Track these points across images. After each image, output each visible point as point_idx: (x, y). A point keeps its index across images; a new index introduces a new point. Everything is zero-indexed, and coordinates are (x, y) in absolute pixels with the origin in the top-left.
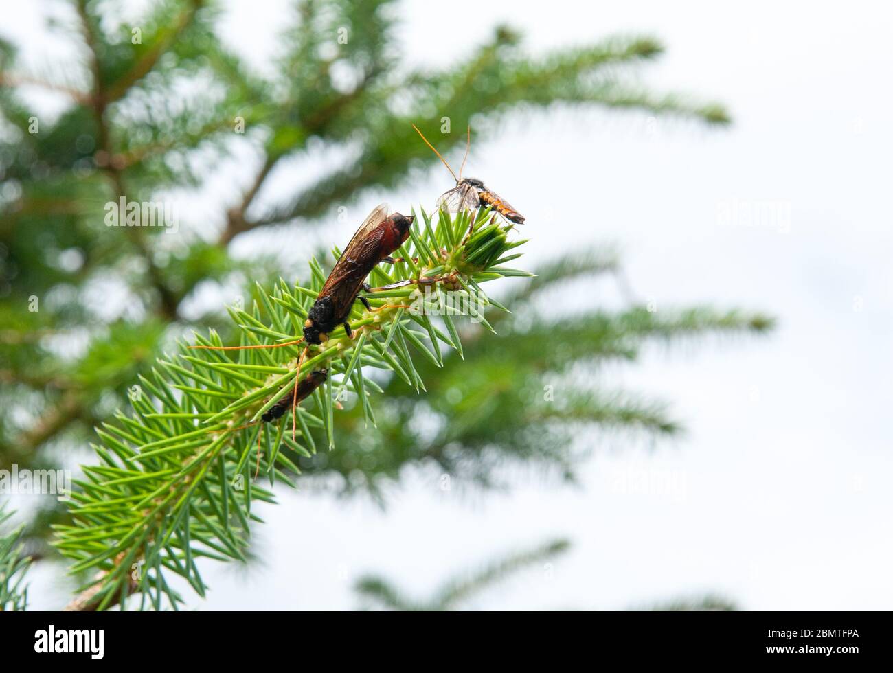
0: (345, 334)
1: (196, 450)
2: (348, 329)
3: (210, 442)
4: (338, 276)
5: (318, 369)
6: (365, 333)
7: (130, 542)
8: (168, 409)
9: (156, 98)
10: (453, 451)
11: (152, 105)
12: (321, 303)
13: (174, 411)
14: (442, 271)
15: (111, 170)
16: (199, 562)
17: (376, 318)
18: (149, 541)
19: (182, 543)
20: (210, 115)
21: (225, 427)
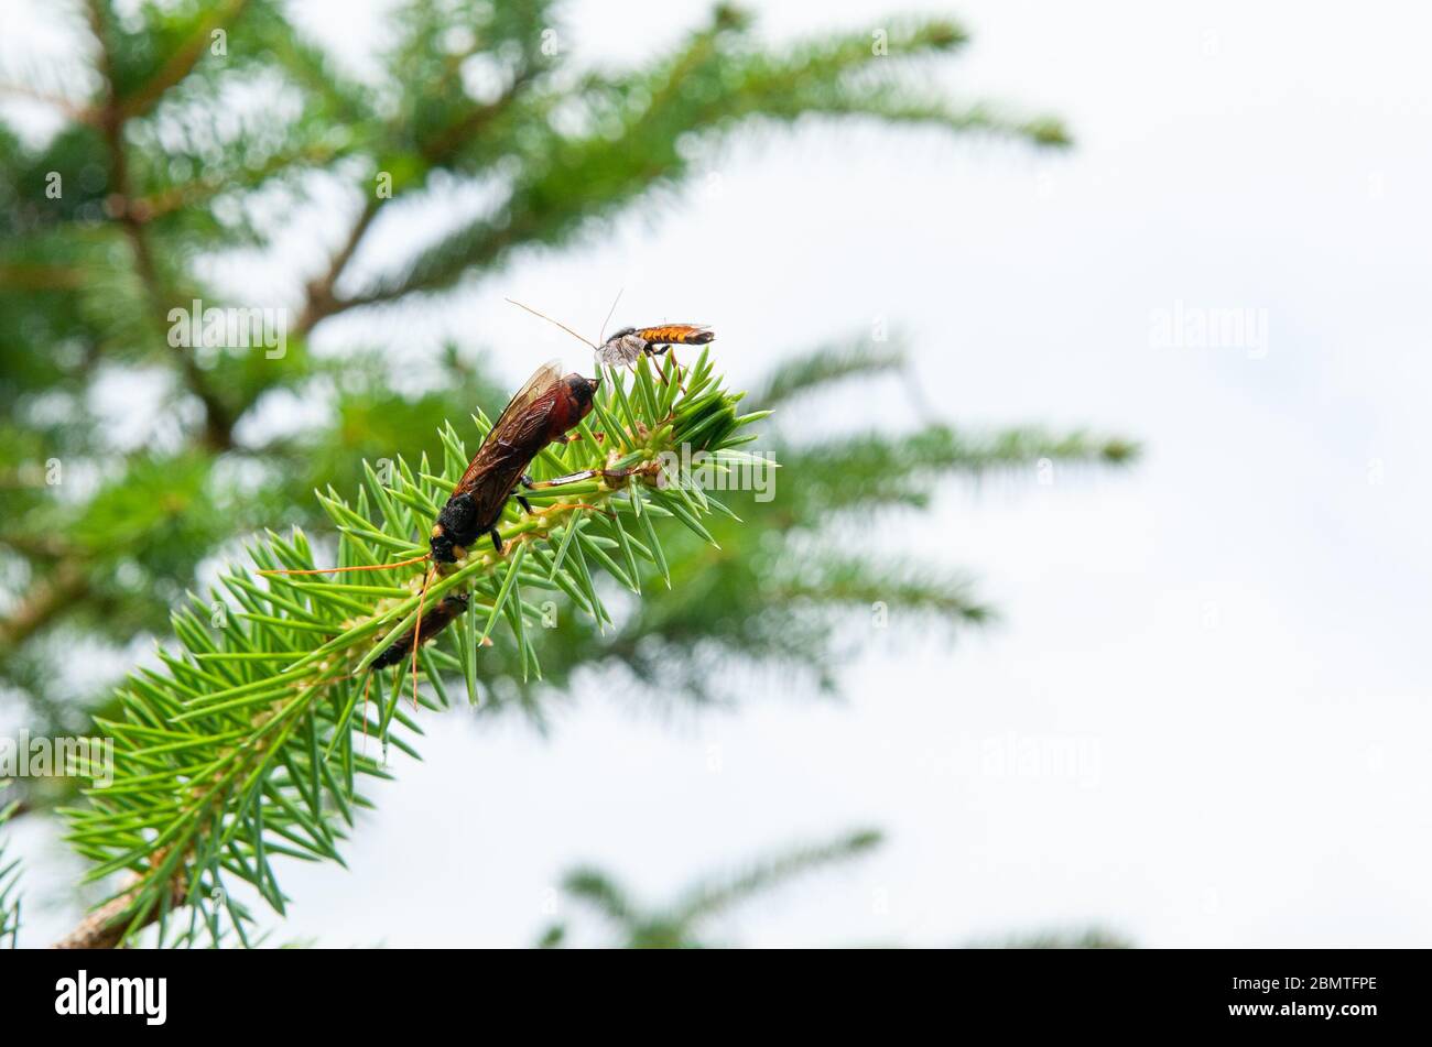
0: (493, 545)
1: (272, 703)
2: (497, 541)
3: (294, 693)
4: (484, 464)
5: (455, 594)
6: (524, 542)
7: (177, 835)
8: (232, 644)
9: (196, 114)
10: (651, 647)
11: (191, 124)
12: (457, 503)
13: (241, 648)
14: (640, 459)
15: (131, 223)
16: (274, 860)
17: (541, 522)
18: (202, 830)
19: (250, 836)
20: (279, 142)
21: (316, 672)
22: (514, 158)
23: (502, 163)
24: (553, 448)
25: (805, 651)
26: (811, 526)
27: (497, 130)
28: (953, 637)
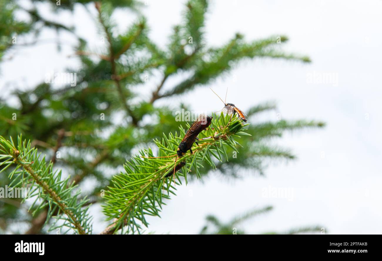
0: (190, 152)
1: (145, 184)
2: (191, 151)
3: (149, 182)
4: (188, 135)
5: (183, 161)
6: (197, 151)
7: (125, 211)
8: (136, 171)
9: (130, 58)
10: (225, 166)
11: (129, 60)
12: (182, 144)
13: (138, 173)
14: (221, 134)
15: (117, 81)
16: (145, 216)
17: (201, 147)
18: (130, 210)
19: (140, 211)
20: (147, 62)
21: (154, 177)
22: (195, 66)
23: (192, 67)
24: (203, 131)
25: (257, 167)
26: (257, 140)
27: (192, 61)
28: (287, 163)
